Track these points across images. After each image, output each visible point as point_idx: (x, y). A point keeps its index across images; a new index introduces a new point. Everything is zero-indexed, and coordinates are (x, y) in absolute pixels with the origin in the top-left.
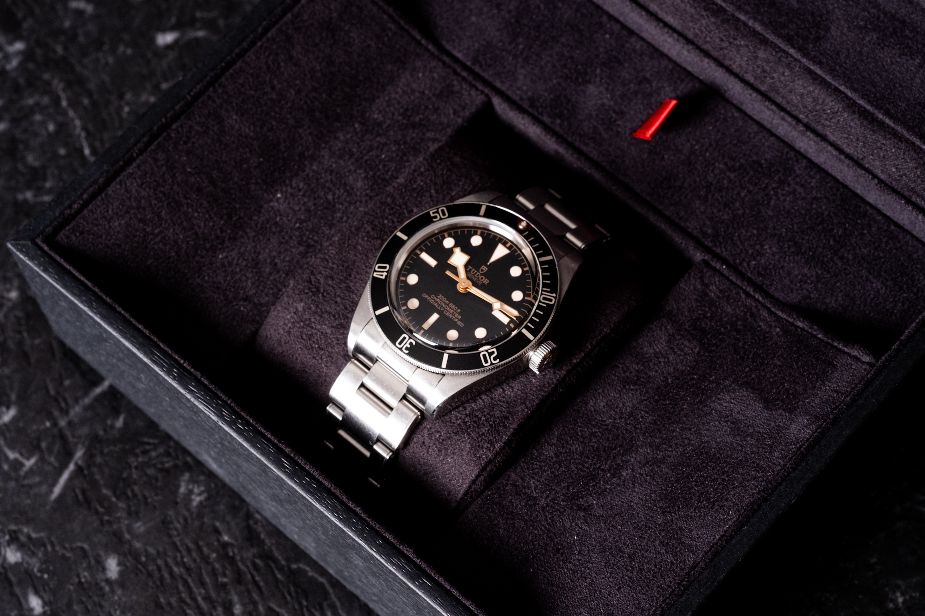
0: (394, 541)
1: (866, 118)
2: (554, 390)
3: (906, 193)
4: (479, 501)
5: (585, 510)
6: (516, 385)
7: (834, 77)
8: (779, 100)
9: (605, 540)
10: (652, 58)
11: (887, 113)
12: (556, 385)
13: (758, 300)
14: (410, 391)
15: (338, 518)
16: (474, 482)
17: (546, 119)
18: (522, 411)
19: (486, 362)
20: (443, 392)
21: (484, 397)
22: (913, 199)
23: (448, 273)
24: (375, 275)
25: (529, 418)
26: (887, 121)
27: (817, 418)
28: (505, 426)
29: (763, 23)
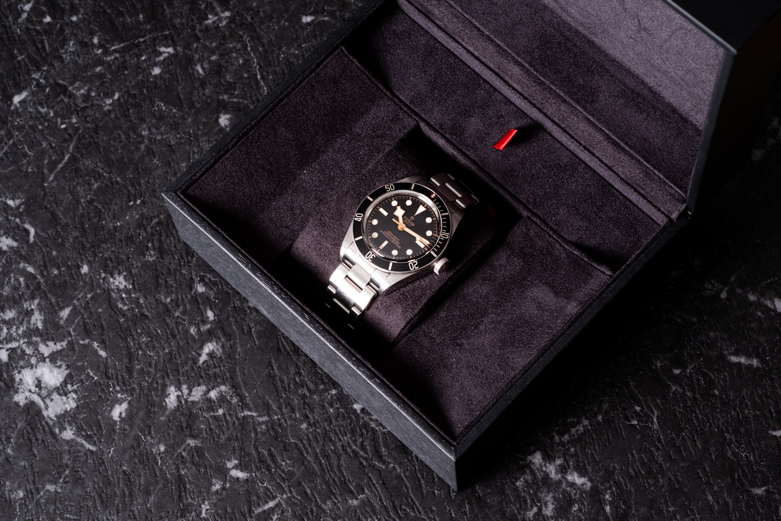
0: (361, 359)
1: (615, 146)
2: (446, 283)
3: (635, 186)
4: (405, 339)
5: (460, 346)
6: (427, 280)
7: (600, 123)
8: (571, 132)
9: (470, 362)
10: (506, 104)
11: (626, 144)
12: (448, 281)
13: (555, 239)
14: (372, 280)
15: (333, 346)
16: (403, 329)
17: (448, 136)
18: (429, 294)
19: (412, 268)
20: (389, 282)
21: (410, 285)
22: (638, 189)
23: (393, 220)
24: (356, 219)
25: (433, 297)
26: (626, 148)
27: (581, 303)
28: (420, 301)
29: (564, 92)
